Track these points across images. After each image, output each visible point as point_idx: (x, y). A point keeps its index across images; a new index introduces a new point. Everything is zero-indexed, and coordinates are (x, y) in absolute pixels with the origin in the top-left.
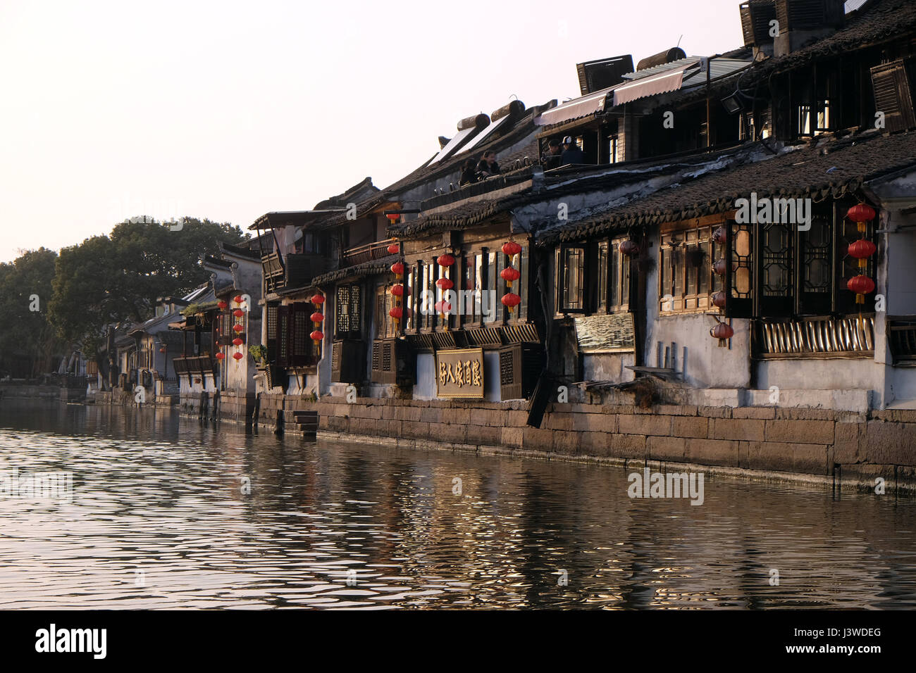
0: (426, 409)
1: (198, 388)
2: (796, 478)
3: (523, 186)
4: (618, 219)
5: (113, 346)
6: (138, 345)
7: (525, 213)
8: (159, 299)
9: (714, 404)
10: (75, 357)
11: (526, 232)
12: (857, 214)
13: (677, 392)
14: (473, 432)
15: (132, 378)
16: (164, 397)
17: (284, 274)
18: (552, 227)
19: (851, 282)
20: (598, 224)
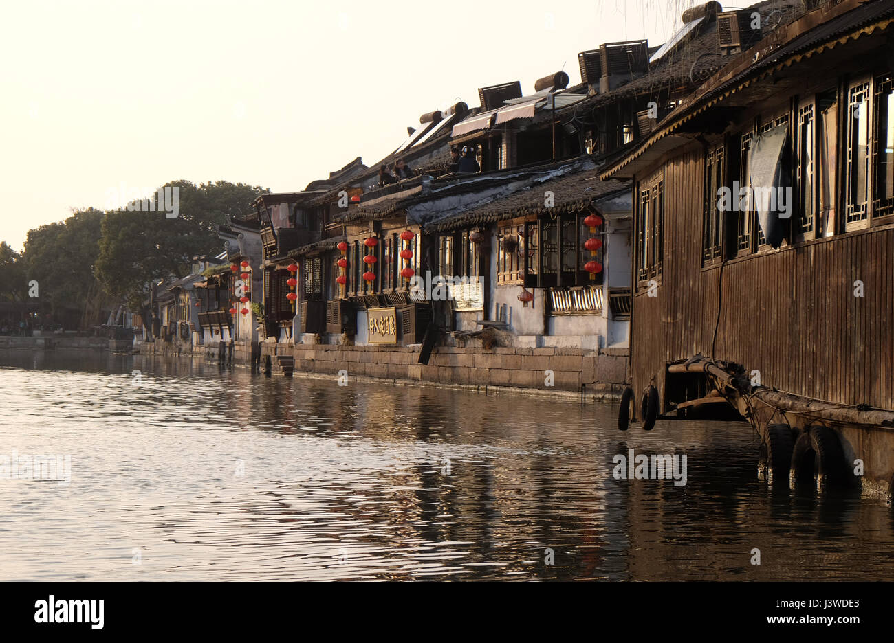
0: (363, 353)
1: (217, 338)
2: (564, 394)
3: (418, 189)
4: (469, 217)
5: (155, 302)
6: (177, 299)
7: (416, 210)
8: (195, 258)
9: (524, 346)
10: (123, 310)
11: (417, 223)
12: (589, 221)
13: (506, 338)
14: (392, 369)
15: (172, 330)
16: (200, 347)
17: (276, 245)
18: (436, 220)
19: (586, 266)
20: (459, 220)
